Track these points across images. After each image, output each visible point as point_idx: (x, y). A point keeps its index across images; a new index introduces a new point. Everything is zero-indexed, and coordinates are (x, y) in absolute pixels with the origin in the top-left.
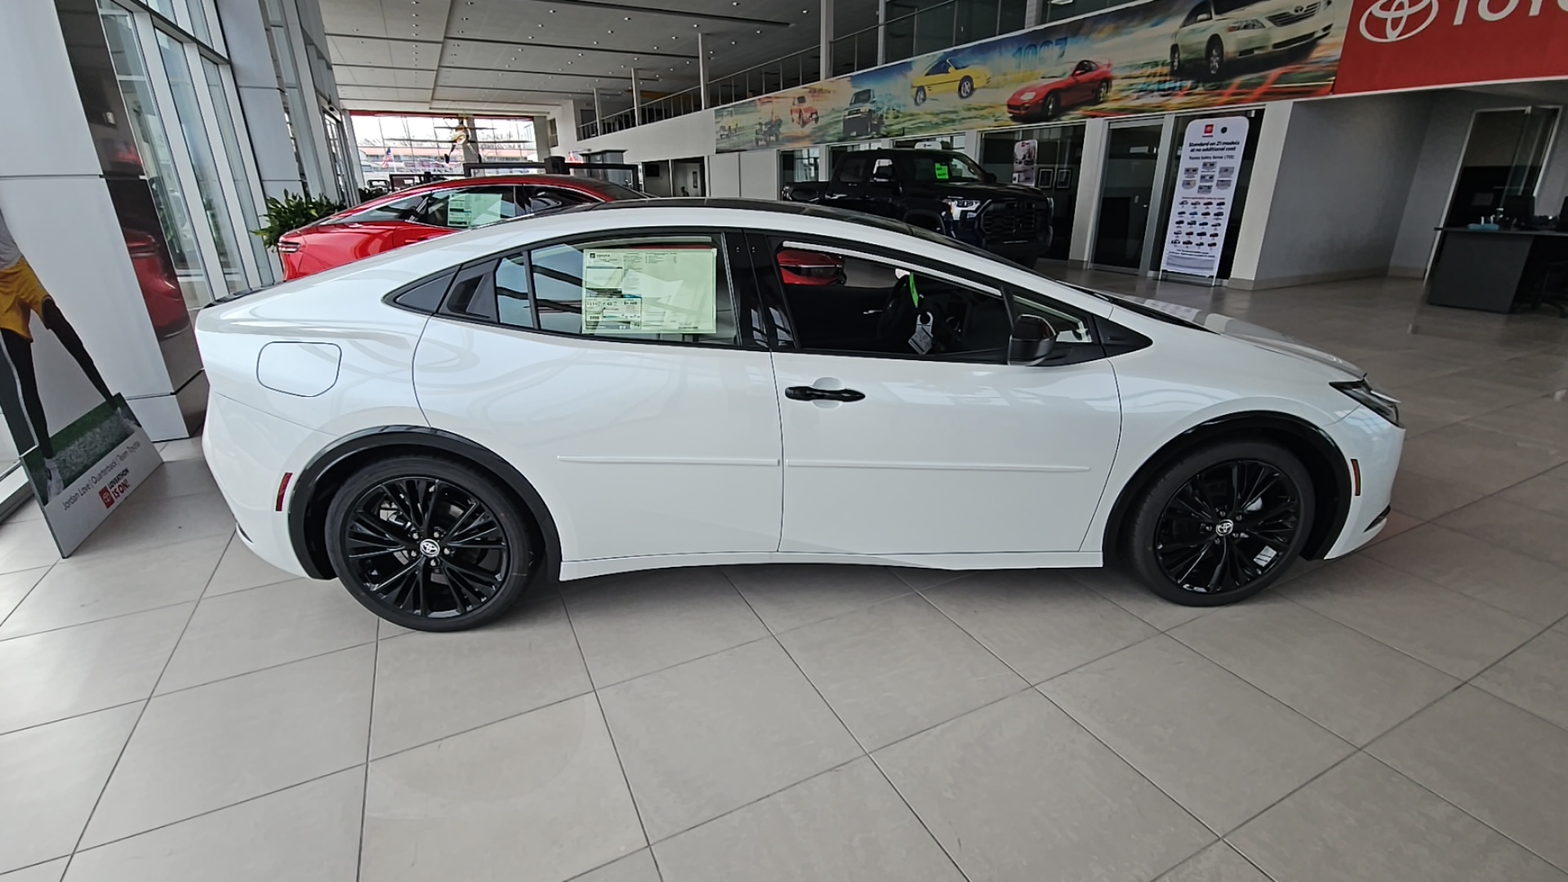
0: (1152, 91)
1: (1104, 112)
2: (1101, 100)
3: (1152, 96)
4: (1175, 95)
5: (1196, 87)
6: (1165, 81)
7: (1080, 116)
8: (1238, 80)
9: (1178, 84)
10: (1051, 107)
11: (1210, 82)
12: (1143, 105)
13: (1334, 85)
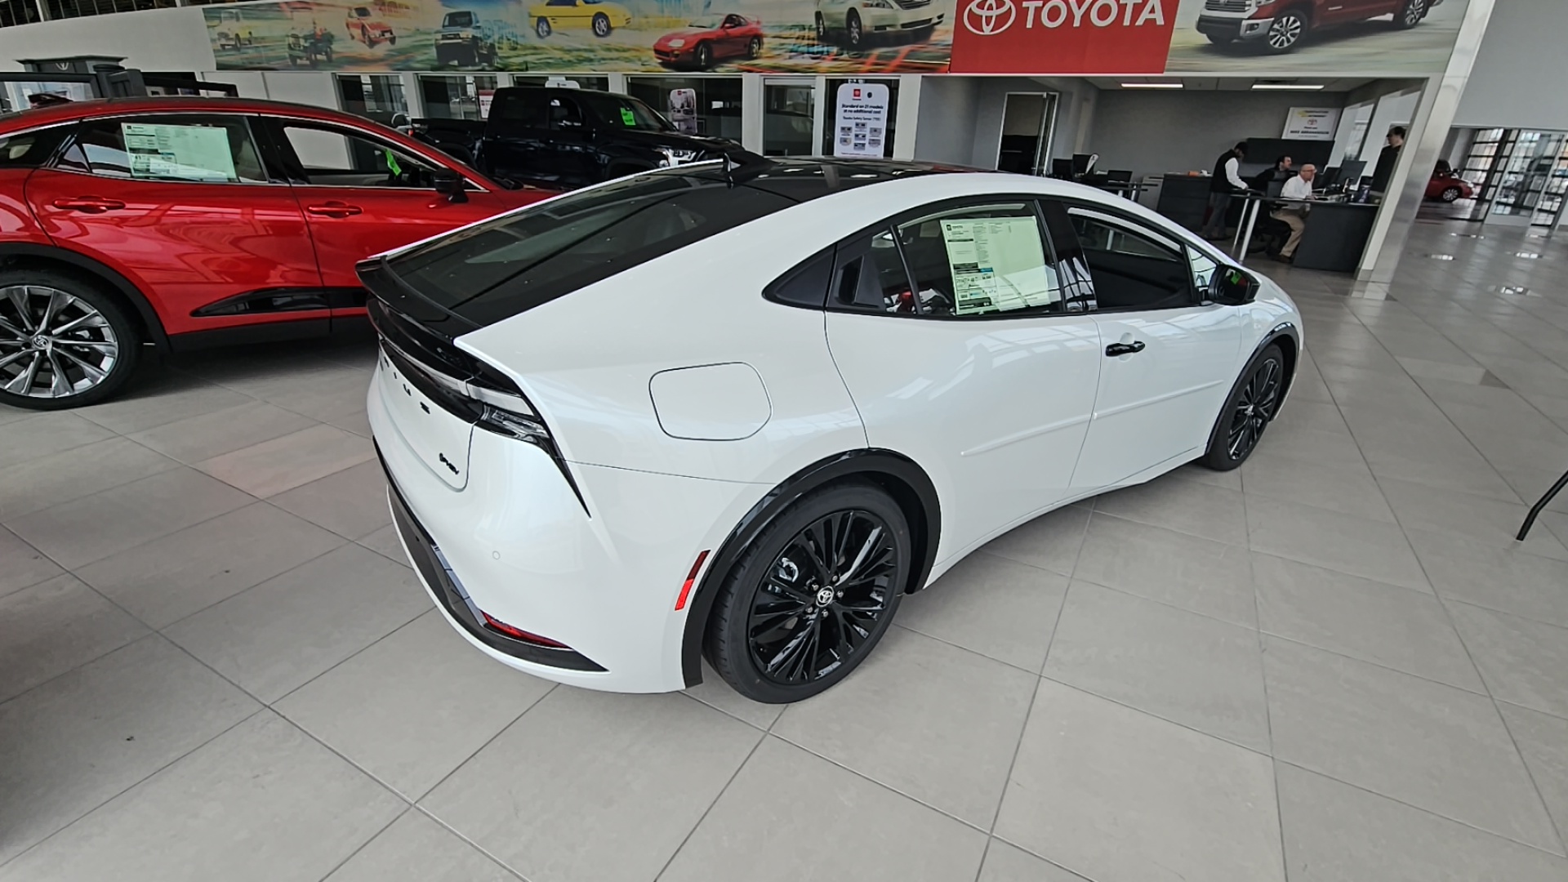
0: (803, 53)
1: (760, 68)
2: (755, 55)
3: (803, 58)
4: (824, 59)
5: (842, 54)
6: (813, 45)
7: (735, 69)
8: (877, 52)
9: (825, 49)
10: (703, 57)
11: (853, 50)
12: (796, 65)
13: (950, 65)
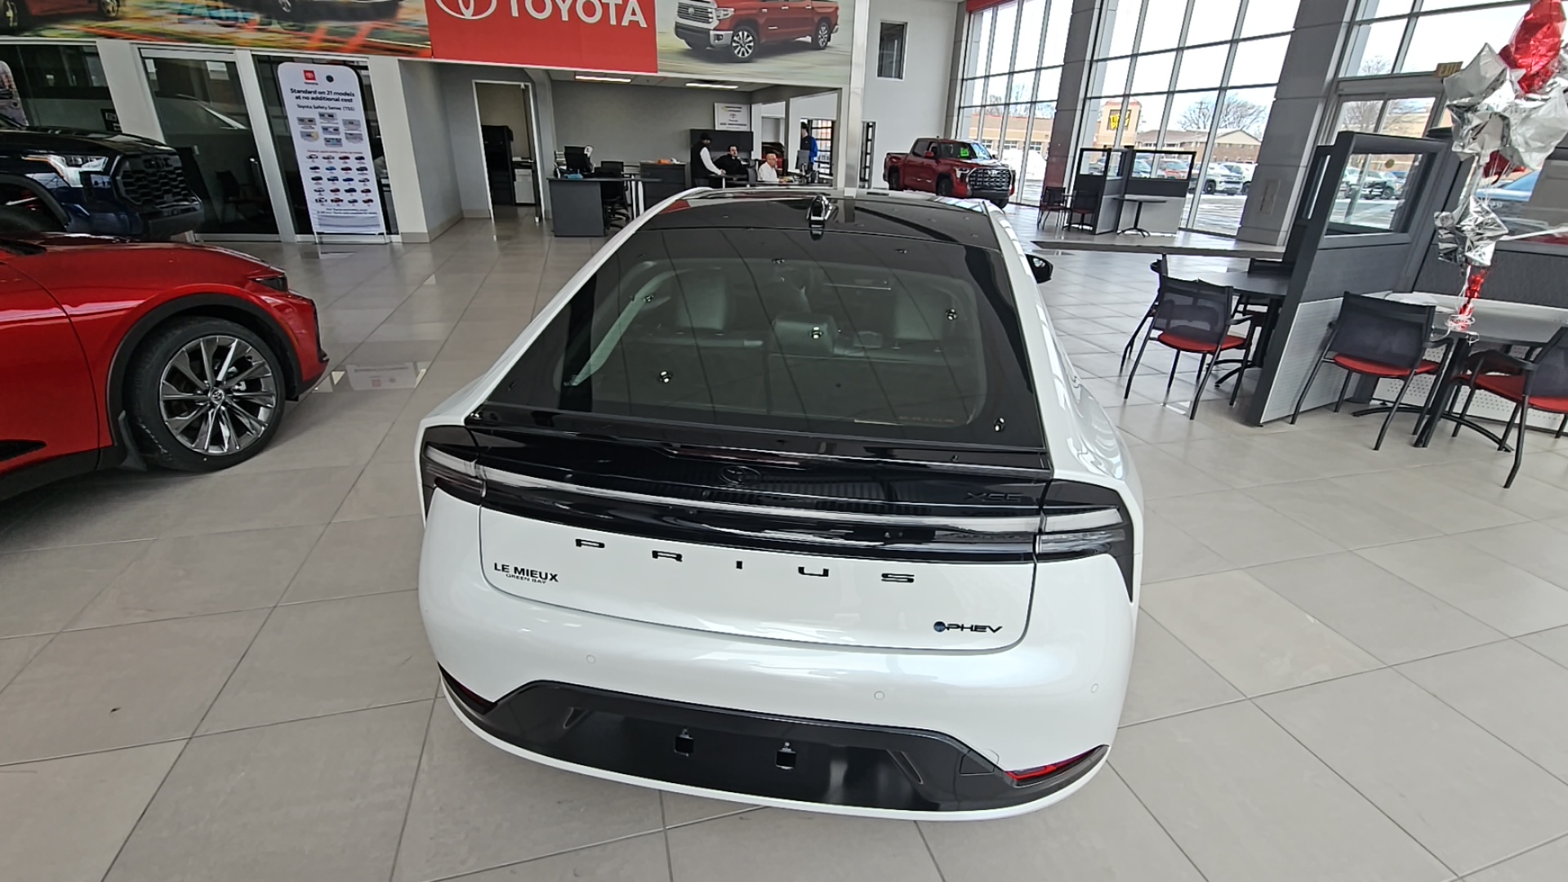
0: (202, 17)
1: (127, 33)
2: (113, 15)
3: (205, 23)
4: (240, 27)
5: (270, 24)
6: (218, 8)
7: (79, 33)
8: (325, 25)
9: (240, 14)
10: (10, 14)
11: (287, 20)
12: (194, 33)
13: (432, 49)
